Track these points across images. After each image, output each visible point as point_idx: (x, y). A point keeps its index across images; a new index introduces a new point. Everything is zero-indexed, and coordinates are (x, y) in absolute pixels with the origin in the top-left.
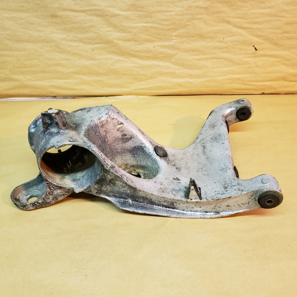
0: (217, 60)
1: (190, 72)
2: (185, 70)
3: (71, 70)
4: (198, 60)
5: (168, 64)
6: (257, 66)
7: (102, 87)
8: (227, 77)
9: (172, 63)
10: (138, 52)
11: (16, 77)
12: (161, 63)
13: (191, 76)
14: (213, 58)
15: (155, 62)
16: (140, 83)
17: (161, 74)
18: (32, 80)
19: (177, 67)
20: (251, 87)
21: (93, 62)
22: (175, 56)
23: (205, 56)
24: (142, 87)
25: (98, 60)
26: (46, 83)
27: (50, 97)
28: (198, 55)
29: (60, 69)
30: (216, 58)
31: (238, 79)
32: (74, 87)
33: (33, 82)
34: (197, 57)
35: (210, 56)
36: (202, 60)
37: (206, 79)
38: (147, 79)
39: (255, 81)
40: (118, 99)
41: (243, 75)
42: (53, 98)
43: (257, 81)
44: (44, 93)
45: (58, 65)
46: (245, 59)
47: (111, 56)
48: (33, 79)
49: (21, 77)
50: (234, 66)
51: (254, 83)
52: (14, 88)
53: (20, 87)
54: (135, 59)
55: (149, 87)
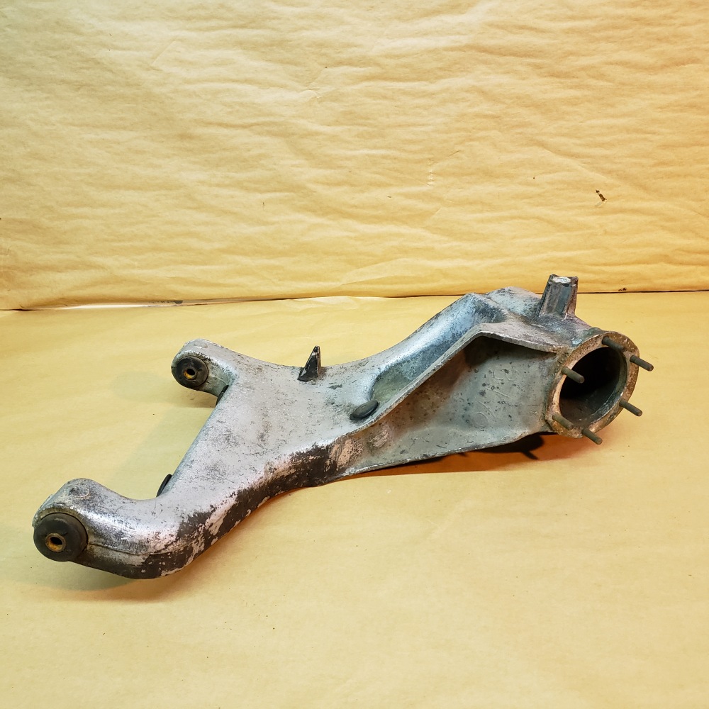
0: (520, 221)
1: (466, 246)
2: (455, 244)
3: (217, 245)
4: (482, 221)
5: (419, 231)
6: (606, 232)
7: (280, 280)
8: (544, 256)
9: (427, 228)
10: (356, 207)
11: (99, 260)
12: (404, 229)
13: (466, 255)
14: (512, 218)
15: (392, 228)
16: (360, 270)
17: (405, 252)
18: (134, 267)
19: (437, 237)
20: (597, 277)
21: (263, 228)
22: (432, 214)
23: (496, 214)
24: (363, 279)
25: (273, 224)
26: (161, 273)
27: (169, 301)
28: (481, 211)
29: (193, 243)
30: (520, 217)
31: (569, 260)
32: (221, 281)
33: (135, 271)
34: (479, 216)
35: (506, 214)
36: (490, 221)
37: (499, 261)
38: (376, 263)
39: (605, 265)
40: (316, 303)
41: (579, 252)
42: (175, 304)
43: (610, 265)
44: (158, 294)
45: (190, 234)
46: (580, 219)
47: (300, 216)
48: (136, 263)
49: (109, 261)
50: (559, 234)
51: (604, 268)
52: (94, 284)
53: (105, 282)
54: (350, 222)
55: (379, 279)
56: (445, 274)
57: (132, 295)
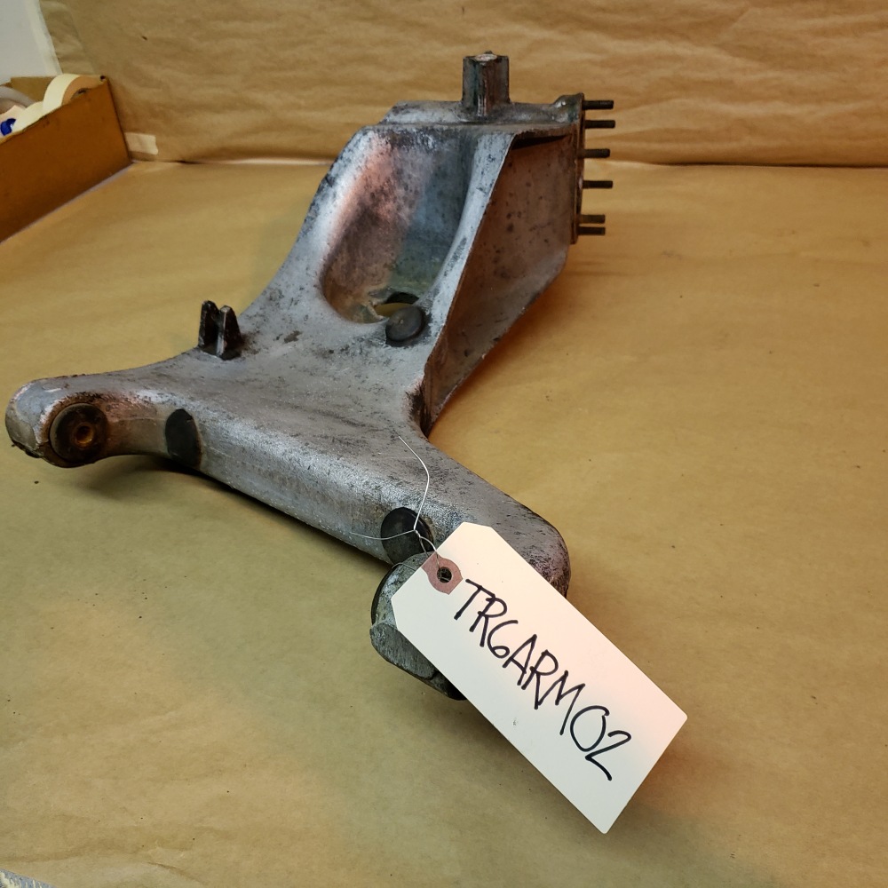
1: (791, 78)
2: (771, 74)
3: (401, 76)
4: (824, 32)
5: (710, 52)
9: (722, 46)
10: (603, 10)
11: (259, 96)
12: (682, 49)
13: (791, 95)
15: (663, 46)
17: (684, 87)
18: (300, 107)
19: (739, 62)
21: (463, 48)
22: (733, 20)
25: (478, 40)
26: (334, 117)
28: (823, 15)
29: (372, 72)
33: (302, 114)
34: (819, 22)
35: (870, 17)
36: (838, 32)
37: (851, 106)
38: (635, 106)
45: (365, 60)
47: (517, 28)
48: (302, 102)
49: (270, 98)
52: (256, 130)
53: (268, 128)
54: (593, 37)
55: (641, 133)
56: (750, 127)
57: (303, 147)
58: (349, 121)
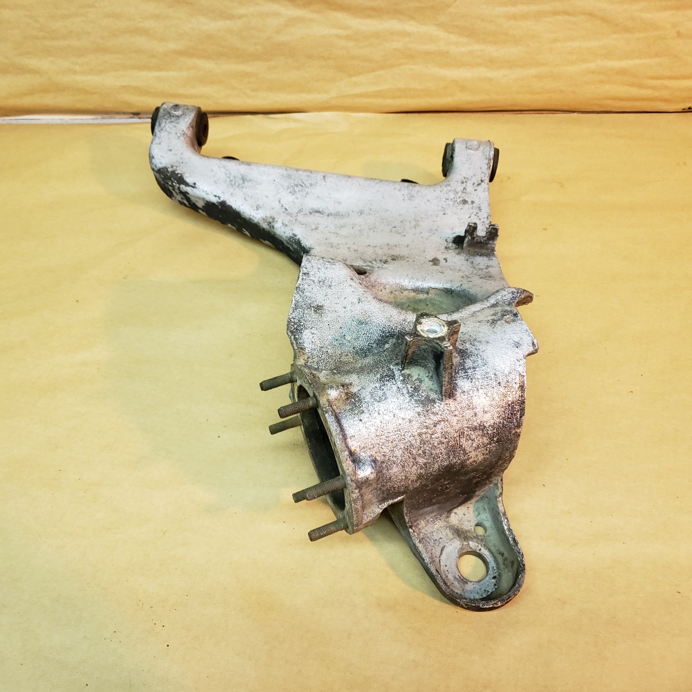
0: (566, 17)
1: (491, 50)
2: (477, 47)
3: (172, 46)
4: (514, 17)
5: (430, 29)
6: (679, 35)
7: (253, 90)
8: (591, 66)
9: (440, 25)
11: (32, 62)
12: (410, 27)
13: (491, 62)
14: (555, 13)
15: (394, 24)
16: (354, 79)
17: (411, 56)
18: (75, 72)
19: (453, 38)
20: (656, 94)
21: (228, 23)
22: (449, 6)
24: (358, 91)
25: (240, 17)
26: (110, 81)
27: (124, 113)
28: (514, 4)
29: (142, 42)
30: (565, 13)
31: (622, 72)
32: (181, 91)
33: (79, 78)
34: (511, 10)
35: (546, 7)
36: (525, 17)
37: (533, 71)
38: (373, 70)
39: (670, 78)
40: (295, 121)
41: (638, 62)
42: (132, 116)
43: (676, 78)
44: (108, 105)
45: (137, 31)
46: (647, 16)
47: (274, 7)
48: (77, 68)
49: (45, 64)
50: (615, 36)
51: (666, 83)
52: (32, 92)
53: (45, 90)
54: (339, 16)
55: (379, 91)
56: (462, 86)
57: (79, 106)
58: (124, 84)
